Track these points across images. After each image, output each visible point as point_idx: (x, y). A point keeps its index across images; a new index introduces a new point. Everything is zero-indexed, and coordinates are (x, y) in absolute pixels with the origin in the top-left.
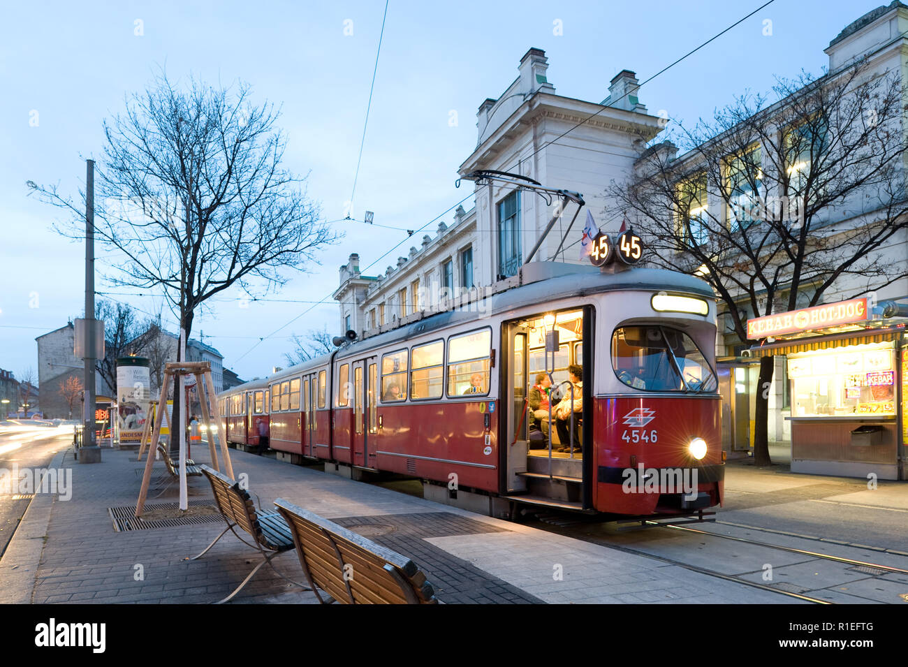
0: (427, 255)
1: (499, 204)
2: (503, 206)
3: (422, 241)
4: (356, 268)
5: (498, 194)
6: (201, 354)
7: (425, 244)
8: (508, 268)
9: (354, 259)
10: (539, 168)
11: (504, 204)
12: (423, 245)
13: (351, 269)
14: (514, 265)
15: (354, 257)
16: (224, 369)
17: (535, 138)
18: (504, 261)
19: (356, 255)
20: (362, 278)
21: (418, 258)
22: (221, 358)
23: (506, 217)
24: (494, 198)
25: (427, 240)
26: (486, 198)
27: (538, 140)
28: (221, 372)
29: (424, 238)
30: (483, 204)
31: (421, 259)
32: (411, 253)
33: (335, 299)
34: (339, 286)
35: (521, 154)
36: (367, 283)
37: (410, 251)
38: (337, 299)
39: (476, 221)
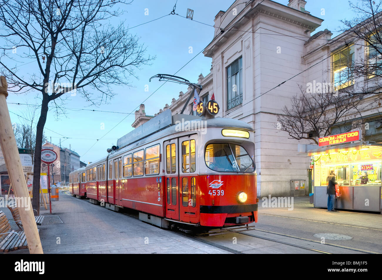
0: (183, 100)
1: (227, 68)
2: (230, 69)
3: (179, 94)
4: (144, 111)
5: (227, 62)
6: (70, 155)
7: (180, 95)
8: (233, 102)
9: (142, 107)
10: (255, 43)
11: (230, 68)
12: (179, 96)
13: (141, 112)
14: (237, 100)
15: (142, 106)
16: (80, 161)
17: (253, 26)
18: (230, 99)
19: (144, 105)
20: (146, 116)
21: (177, 103)
22: (79, 157)
23: (232, 74)
24: (224, 64)
25: (182, 94)
26: (220, 65)
27: (255, 27)
28: (79, 163)
29: (180, 93)
30: (218, 68)
31: (179, 103)
32: (173, 101)
33: (133, 127)
34: (135, 121)
35: (243, 37)
36: (149, 118)
37: (172, 100)
38: (134, 127)
39: (213, 78)
